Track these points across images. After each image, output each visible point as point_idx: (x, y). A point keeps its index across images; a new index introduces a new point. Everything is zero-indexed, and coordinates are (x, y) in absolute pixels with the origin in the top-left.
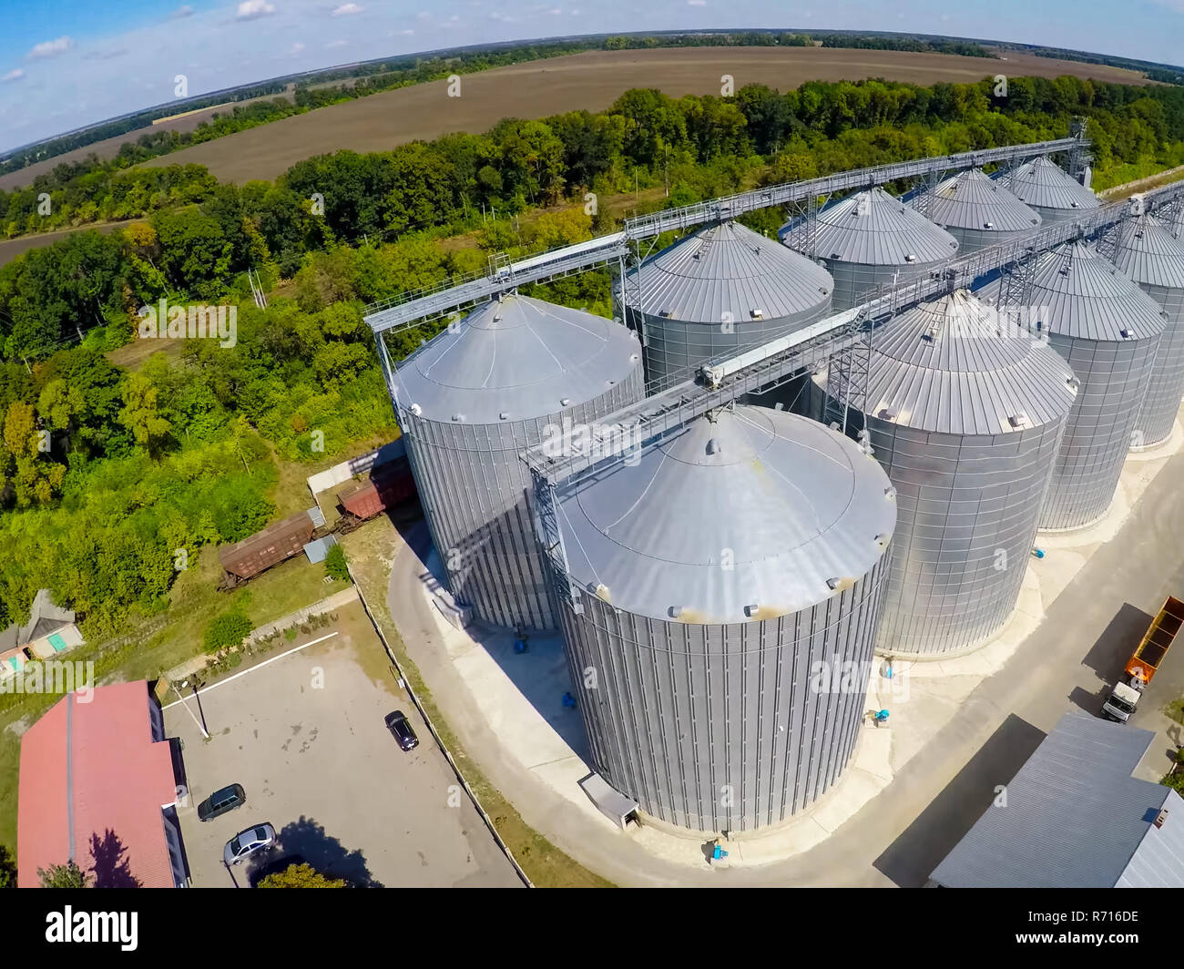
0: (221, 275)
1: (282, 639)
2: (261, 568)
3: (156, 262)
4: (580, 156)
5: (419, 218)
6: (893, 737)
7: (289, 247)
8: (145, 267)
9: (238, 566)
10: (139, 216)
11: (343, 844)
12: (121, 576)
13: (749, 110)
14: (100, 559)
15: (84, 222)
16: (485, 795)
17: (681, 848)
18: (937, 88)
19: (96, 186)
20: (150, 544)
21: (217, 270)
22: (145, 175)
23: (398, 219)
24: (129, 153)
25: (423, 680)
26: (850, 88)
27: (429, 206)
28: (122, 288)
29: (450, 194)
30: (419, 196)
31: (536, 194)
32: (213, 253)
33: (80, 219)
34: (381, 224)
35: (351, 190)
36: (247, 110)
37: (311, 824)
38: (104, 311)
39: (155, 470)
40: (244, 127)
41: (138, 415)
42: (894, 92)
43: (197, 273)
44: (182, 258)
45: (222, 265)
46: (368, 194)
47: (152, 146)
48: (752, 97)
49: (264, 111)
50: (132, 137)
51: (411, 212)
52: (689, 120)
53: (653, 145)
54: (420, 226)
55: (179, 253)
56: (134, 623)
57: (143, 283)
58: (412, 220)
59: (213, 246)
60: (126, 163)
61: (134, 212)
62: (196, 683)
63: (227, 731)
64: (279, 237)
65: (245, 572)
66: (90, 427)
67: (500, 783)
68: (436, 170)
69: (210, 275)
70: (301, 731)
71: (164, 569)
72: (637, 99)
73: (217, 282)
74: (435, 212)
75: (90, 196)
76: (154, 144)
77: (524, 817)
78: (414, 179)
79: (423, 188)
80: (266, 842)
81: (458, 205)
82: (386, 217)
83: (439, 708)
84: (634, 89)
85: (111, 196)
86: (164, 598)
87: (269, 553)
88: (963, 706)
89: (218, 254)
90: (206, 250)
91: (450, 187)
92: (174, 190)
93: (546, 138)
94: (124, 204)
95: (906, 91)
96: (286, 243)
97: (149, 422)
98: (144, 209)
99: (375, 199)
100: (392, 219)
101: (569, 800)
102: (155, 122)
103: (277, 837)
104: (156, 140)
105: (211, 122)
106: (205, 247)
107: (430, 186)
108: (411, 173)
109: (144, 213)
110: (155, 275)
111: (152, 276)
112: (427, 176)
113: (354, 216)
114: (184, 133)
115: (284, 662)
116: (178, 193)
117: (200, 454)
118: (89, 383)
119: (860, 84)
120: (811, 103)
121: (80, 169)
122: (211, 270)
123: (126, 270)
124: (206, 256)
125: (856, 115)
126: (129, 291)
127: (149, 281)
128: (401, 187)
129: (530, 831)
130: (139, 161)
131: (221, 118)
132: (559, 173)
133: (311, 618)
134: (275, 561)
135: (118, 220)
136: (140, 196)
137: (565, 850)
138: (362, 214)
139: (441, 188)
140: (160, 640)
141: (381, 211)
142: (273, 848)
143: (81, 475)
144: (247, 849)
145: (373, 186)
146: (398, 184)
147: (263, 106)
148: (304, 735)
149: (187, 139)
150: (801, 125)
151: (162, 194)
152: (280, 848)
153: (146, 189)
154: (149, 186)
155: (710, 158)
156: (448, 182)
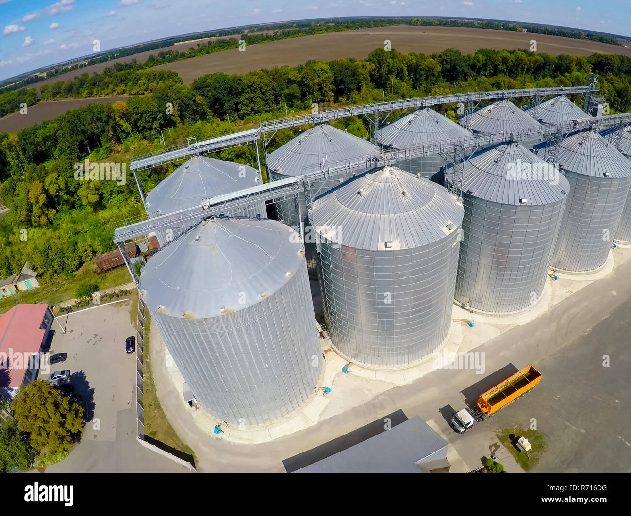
0: (156, 129)
1: (108, 298)
2: (112, 266)
3: (128, 120)
4: (342, 82)
5: (256, 108)
6: (329, 403)
7: (189, 118)
8: (122, 122)
9: (102, 264)
10: (143, 94)
11: (90, 385)
12: (56, 261)
13: (444, 63)
14: (50, 252)
15: (119, 94)
16: (148, 379)
17: (208, 424)
18: (560, 58)
19: (126, 78)
20: (72, 249)
21: (154, 126)
22: (148, 74)
23: (246, 108)
24: (153, 61)
25: (151, 326)
26: (506, 54)
27: (262, 103)
28: (109, 131)
29: (273, 97)
30: (256, 98)
31: (319, 100)
32: (152, 118)
33: (117, 92)
34: (237, 110)
35: (219, 93)
36: (215, 43)
37: (83, 374)
38: (102, 141)
39: (92, 218)
40: (212, 51)
41: (85, 193)
42: (531, 58)
43: (144, 127)
44: (139, 120)
45: (156, 125)
46: (230, 95)
47: (164, 58)
48: (446, 56)
49: (224, 44)
50: (155, 53)
51: (252, 105)
52: (409, 67)
53: (388, 79)
54: (257, 112)
55: (137, 117)
56: (60, 282)
57: (121, 129)
58: (253, 109)
59: (153, 115)
60: (151, 65)
61: (141, 92)
62: (69, 310)
63: (72, 331)
64: (184, 113)
65: (105, 267)
66: (68, 195)
67: (156, 376)
68: (266, 85)
69: (151, 129)
70: (97, 337)
71: (75, 260)
72: (380, 53)
73: (154, 132)
74: (265, 106)
75: (122, 81)
76: (166, 56)
77: (157, 393)
78: (254, 89)
79: (258, 93)
80: (64, 377)
81: (277, 103)
82: (239, 106)
83: (150, 339)
84: (379, 48)
85: (131, 83)
86: (74, 273)
87: (116, 260)
88: (376, 397)
89: (155, 119)
90: (149, 117)
91: (273, 94)
92: (160, 83)
93: (326, 72)
94: (137, 87)
95: (538, 57)
96: (188, 116)
97: (89, 196)
98: (146, 91)
99: (234, 97)
100: (242, 107)
101: (177, 390)
102: (175, 44)
103: (69, 376)
104: (167, 55)
105: (196, 48)
106: (148, 115)
107: (263, 93)
108: (252, 86)
109: (145, 92)
110: (126, 126)
111: (124, 127)
112: (261, 88)
113: (222, 105)
114: (182, 52)
115: (104, 308)
116: (162, 84)
117: (111, 213)
118: (68, 176)
119: (511, 53)
120: (478, 61)
121: (127, 66)
122: (151, 126)
123: (111, 122)
124: (148, 119)
125: (507, 69)
126: (112, 133)
127: (123, 128)
128: (247, 92)
129: (156, 398)
130: (157, 65)
131: (201, 46)
132: (330, 90)
133: (122, 291)
134: (119, 264)
135: (133, 94)
136: (144, 84)
137: (165, 411)
138: (226, 105)
139: (268, 94)
140: (66, 290)
141: (237, 104)
142: (66, 380)
143: (63, 215)
144: (56, 378)
145: (232, 92)
146: (246, 91)
147: (224, 42)
148: (97, 339)
149: (183, 55)
150: (473, 73)
151: (154, 84)
152: (69, 381)
153: (148, 81)
154: (149, 79)
155: (419, 87)
156: (272, 91)
